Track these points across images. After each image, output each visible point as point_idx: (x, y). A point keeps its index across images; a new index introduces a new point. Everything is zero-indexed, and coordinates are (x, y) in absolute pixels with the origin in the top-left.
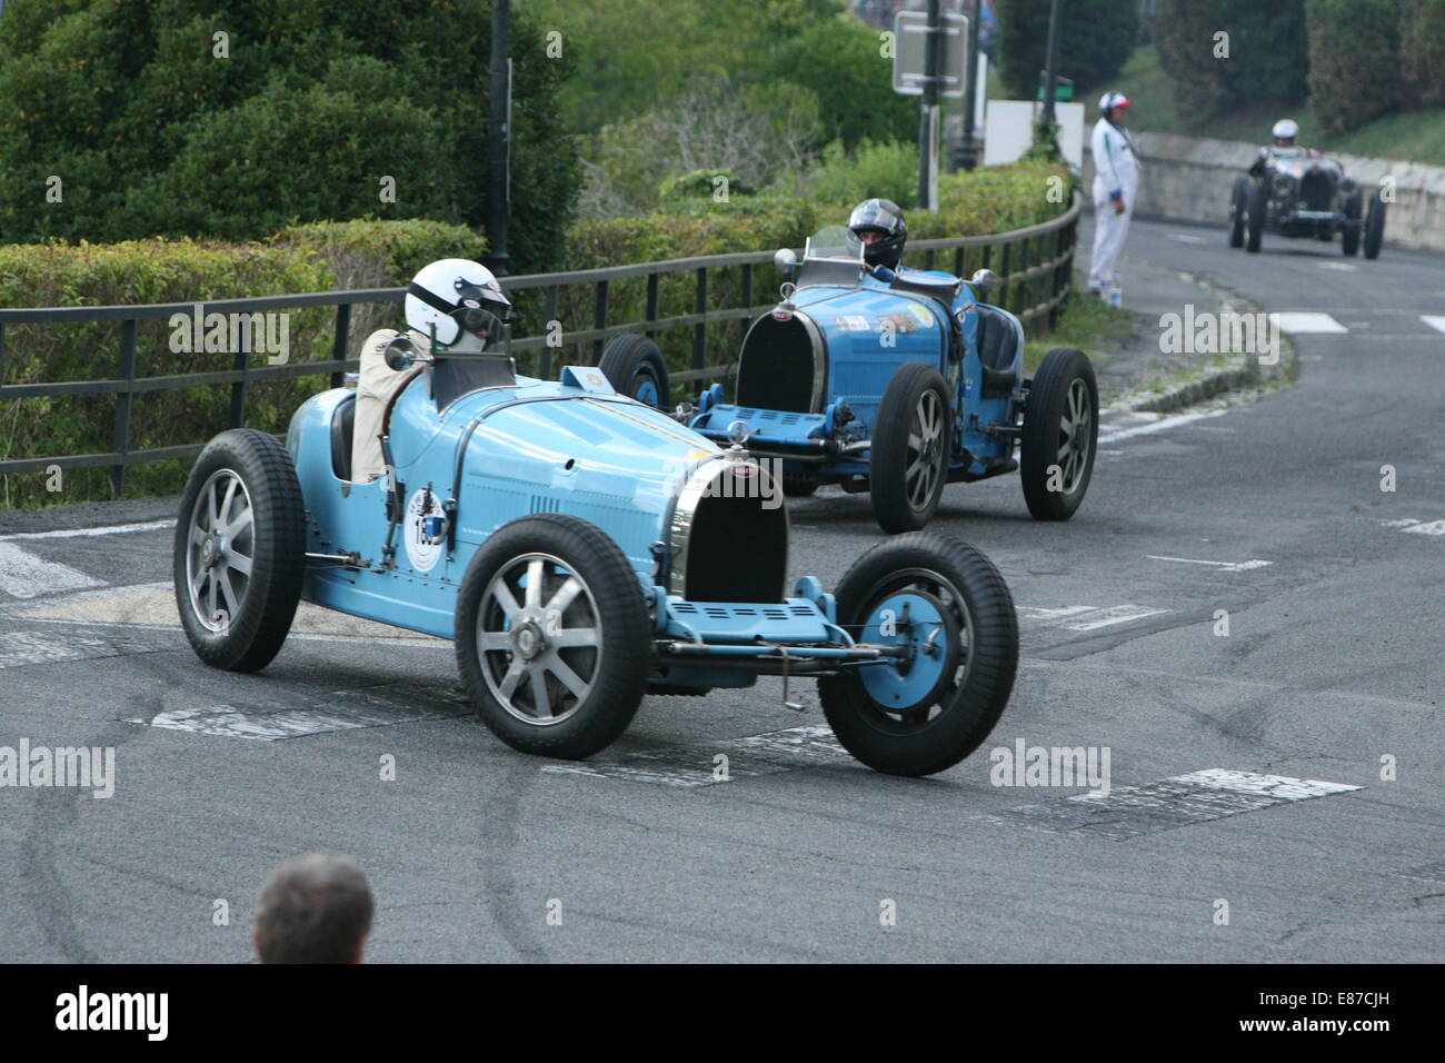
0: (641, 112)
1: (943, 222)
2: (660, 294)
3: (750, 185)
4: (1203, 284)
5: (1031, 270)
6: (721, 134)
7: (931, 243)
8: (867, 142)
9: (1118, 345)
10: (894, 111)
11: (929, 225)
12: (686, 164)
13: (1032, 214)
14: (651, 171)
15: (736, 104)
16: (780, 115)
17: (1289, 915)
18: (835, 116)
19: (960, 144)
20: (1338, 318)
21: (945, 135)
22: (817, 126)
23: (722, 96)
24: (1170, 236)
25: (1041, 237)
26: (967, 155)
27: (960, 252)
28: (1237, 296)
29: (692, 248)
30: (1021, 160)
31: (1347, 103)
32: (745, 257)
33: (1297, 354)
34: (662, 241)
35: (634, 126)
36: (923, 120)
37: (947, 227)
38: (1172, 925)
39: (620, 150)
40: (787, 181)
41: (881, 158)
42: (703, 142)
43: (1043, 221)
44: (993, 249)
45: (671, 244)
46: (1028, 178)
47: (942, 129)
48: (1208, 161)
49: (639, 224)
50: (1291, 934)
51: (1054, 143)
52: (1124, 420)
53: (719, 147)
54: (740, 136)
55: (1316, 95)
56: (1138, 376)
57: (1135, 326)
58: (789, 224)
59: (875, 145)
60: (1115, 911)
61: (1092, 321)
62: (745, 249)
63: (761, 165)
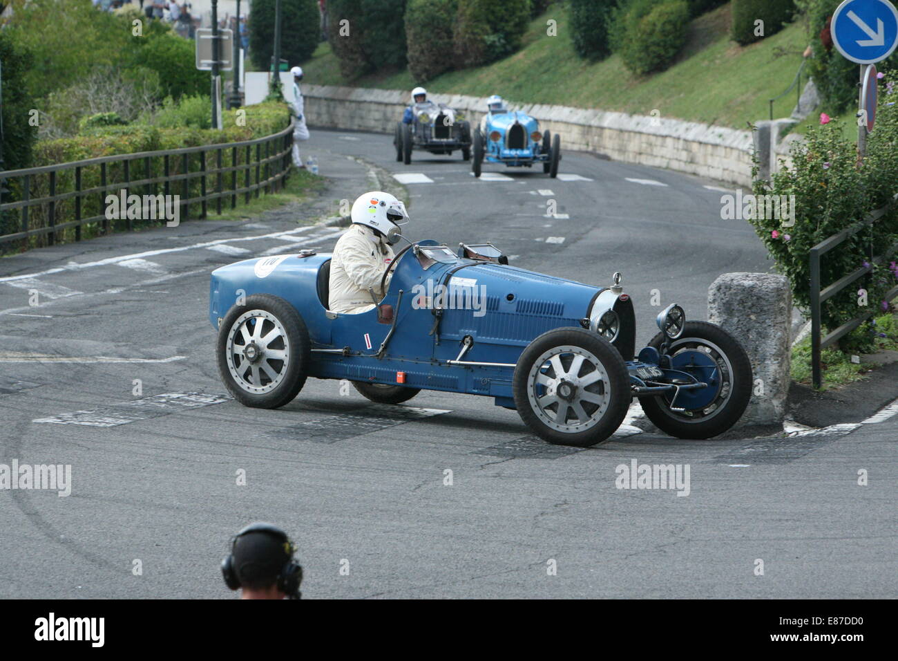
0: (68, 86)
1: (225, 134)
2: (82, 177)
3: (126, 119)
4: (359, 161)
5: (271, 157)
6: (110, 94)
7: (220, 145)
8: (185, 96)
9: (318, 193)
10: (198, 80)
11: (218, 136)
12: (92, 111)
13: (270, 129)
14: (75, 114)
15: (118, 80)
16: (139, 85)
17: (418, 477)
18: (167, 84)
19: (232, 96)
20: (428, 175)
21: (224, 91)
22: (159, 89)
23: (109, 75)
24: (341, 138)
25: (275, 140)
26: (236, 101)
27: (235, 149)
28: (377, 167)
29: (97, 153)
30: (264, 102)
31: (427, 67)
32: (125, 156)
33: (409, 194)
34: (82, 150)
35: (66, 93)
36: (212, 83)
37: (228, 136)
38: (359, 485)
39: (59, 105)
40: (146, 118)
41: (192, 104)
42: (101, 99)
43: (276, 132)
44: (252, 147)
45: (87, 151)
46: (267, 111)
47: (222, 88)
48: (359, 99)
49: (70, 142)
50: (419, 486)
51: (280, 93)
52: (322, 231)
53: (109, 101)
54: (120, 95)
55: (412, 64)
56: (328, 208)
57: (326, 184)
58: (146, 138)
59: (189, 97)
60: (330, 479)
61: (304, 182)
62: (124, 152)
63: (131, 110)
